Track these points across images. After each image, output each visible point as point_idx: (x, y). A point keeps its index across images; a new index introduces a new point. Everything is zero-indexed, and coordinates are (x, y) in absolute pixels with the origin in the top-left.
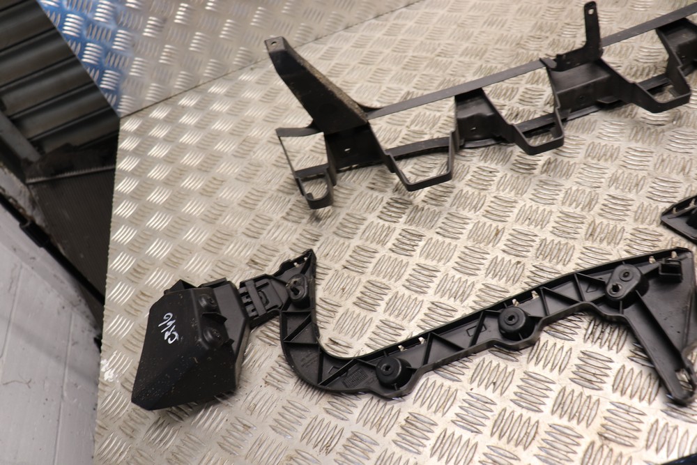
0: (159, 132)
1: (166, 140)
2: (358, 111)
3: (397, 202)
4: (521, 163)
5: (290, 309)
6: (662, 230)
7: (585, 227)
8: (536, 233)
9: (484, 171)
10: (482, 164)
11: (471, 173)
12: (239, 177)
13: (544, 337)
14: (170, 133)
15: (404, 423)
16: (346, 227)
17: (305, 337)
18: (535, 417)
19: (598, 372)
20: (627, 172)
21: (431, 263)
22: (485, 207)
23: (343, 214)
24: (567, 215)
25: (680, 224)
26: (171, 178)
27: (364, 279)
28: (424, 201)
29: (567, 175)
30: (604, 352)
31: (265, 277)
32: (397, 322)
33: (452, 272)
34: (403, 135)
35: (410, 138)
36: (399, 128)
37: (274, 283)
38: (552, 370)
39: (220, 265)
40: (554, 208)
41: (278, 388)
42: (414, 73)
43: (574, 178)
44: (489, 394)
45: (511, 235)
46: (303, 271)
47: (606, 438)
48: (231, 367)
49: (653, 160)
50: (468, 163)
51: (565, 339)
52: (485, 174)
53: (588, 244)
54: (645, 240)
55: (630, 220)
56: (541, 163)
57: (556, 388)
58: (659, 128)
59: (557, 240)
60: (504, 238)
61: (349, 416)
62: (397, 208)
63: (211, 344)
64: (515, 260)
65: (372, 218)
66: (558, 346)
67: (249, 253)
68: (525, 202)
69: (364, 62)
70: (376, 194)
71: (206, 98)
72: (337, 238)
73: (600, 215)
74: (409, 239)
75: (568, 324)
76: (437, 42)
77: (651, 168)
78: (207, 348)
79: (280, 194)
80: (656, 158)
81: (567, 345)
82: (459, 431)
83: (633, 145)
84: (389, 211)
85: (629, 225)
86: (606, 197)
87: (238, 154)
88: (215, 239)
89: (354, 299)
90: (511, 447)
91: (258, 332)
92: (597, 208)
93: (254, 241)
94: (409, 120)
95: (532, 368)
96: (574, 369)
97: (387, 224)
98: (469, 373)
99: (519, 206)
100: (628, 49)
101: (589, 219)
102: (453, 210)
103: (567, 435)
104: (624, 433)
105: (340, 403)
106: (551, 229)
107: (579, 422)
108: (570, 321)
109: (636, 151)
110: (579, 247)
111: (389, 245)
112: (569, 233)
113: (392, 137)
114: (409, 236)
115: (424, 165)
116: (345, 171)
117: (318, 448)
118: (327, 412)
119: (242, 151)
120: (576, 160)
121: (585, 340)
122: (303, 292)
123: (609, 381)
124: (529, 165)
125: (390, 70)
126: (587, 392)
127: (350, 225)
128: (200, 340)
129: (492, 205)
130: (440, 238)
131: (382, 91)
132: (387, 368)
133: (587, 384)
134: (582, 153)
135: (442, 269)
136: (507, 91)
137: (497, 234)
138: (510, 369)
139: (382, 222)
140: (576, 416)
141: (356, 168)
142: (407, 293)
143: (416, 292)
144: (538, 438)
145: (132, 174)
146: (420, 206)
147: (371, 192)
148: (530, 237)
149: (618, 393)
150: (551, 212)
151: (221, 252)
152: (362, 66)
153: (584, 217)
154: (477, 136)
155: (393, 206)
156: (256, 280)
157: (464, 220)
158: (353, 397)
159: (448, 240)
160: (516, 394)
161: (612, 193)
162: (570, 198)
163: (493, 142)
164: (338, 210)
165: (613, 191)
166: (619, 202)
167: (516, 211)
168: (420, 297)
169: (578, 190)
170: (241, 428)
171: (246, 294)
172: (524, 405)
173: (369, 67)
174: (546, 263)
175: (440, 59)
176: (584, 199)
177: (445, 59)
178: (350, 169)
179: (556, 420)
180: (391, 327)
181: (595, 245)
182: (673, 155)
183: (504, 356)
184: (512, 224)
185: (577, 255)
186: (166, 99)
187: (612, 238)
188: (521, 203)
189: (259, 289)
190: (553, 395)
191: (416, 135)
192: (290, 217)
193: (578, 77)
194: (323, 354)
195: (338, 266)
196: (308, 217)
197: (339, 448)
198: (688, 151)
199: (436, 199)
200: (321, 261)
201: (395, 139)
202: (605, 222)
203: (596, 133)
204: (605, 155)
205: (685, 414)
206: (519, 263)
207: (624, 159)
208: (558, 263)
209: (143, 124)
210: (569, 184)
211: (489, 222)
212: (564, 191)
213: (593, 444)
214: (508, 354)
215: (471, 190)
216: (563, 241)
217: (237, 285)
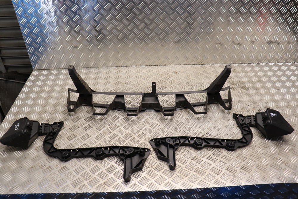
0: (42, 78)
1: (43, 81)
2: (89, 90)
3: (91, 117)
4: (127, 118)
5: (51, 134)
6: (149, 144)
7: (131, 138)
8: (119, 135)
9: (117, 117)
10: (117, 115)
11: (113, 116)
12: (56, 98)
13: (106, 159)
14: (45, 79)
15: (63, 167)
16: (75, 119)
17: (51, 141)
18: (92, 175)
19: (112, 170)
20: (151, 128)
21: (90, 134)
22: (111, 126)
23: (76, 116)
24: (129, 134)
25: (153, 144)
26: (39, 92)
27: (72, 133)
28: (98, 119)
29: (136, 124)
30: (117, 166)
31: (49, 124)
32: (74, 145)
33: (94, 138)
34: (103, 101)
35: (104, 103)
36: (103, 99)
37: (50, 126)
38: (102, 166)
39: (40, 118)
40: (127, 131)
41: (38, 151)
42: (116, 86)
43: (137, 126)
44: (85, 167)
45: (113, 134)
46: (59, 126)
47: (105, 184)
48: (28, 141)
49: (159, 127)
50: (114, 114)
51: (110, 161)
52: (116, 117)
53: (129, 142)
54: (143, 145)
55: (143, 140)
56: (131, 119)
57: (101, 170)
58: (166, 120)
59: (123, 138)
60: (111, 134)
61: (51, 162)
62: (90, 119)
63: (25, 133)
64: (110, 140)
65: (83, 119)
66: (107, 162)
67: (48, 118)
68: (122, 128)
69: (105, 78)
70: (87, 114)
71: (59, 73)
72: (72, 121)
73: (137, 136)
74: (88, 127)
75: (113, 158)
76: (127, 79)
77: (157, 129)
78: (23, 133)
79: (64, 106)
80: (160, 127)
81: (110, 162)
82: (74, 172)
83: (157, 122)
84: (88, 119)
85: (142, 140)
86: (141, 133)
87: (59, 92)
88: (42, 111)
89: (67, 137)
90: (83, 179)
91: (40, 137)
92: (137, 135)
93: (51, 115)
94: (107, 98)
95: (98, 165)
96: (108, 168)
97: (86, 122)
98: (84, 161)
99: (119, 128)
100: (172, 98)
101: (134, 136)
102: (103, 124)
103: (97, 181)
104: (110, 184)
105: (50, 159)
106: (123, 136)
107: (101, 179)
108: (114, 157)
109: (156, 124)
110: (127, 142)
111: (83, 127)
112: (127, 138)
113: (100, 101)
114: (89, 126)
115: (103, 110)
116: (83, 105)
117: (40, 167)
118: (47, 160)
119: (61, 91)
120: (140, 122)
121: (114, 163)
122: (55, 130)
123: (114, 173)
124: (128, 119)
125: (111, 83)
126: (107, 173)
127: (77, 119)
128: (22, 131)
129: (113, 125)
130: (96, 129)
131: (105, 88)
132: (65, 153)
133: (108, 172)
134: (143, 120)
135: (92, 137)
136: (136, 98)
137: (109, 133)
138: (93, 163)
139: (85, 121)
140: (102, 178)
141: (87, 106)
142: (81, 139)
143: (83, 140)
144: (90, 179)
145: (29, 87)
146: (96, 120)
147: (86, 113)
148: (117, 136)
149: (114, 176)
150: (126, 132)
151: (42, 115)
152: (104, 79)
153: (133, 135)
154: (119, 107)
155: (90, 118)
156: (46, 124)
157: (104, 127)
158: (54, 158)
159: (97, 130)
160: (91, 169)
161: (143, 132)
162: (133, 130)
163: (123, 110)
164: (76, 115)
165: (144, 132)
166: (143, 135)
167: (118, 129)
168: (83, 141)
169: (136, 129)
170: (24, 157)
171: (41, 127)
172: (92, 171)
173: (106, 80)
174: (117, 143)
175: (125, 84)
176: (135, 131)
177: (126, 85)
178: (85, 105)
179: (96, 177)
180: (72, 146)
181: (131, 143)
182: (164, 128)
183: (94, 160)
184: (115, 132)
185: (125, 143)
186: (49, 69)
187: (136, 142)
188: (120, 127)
189: (45, 126)
190: (99, 172)
191: (106, 102)
192: (63, 112)
193: (150, 100)
194: (53, 147)
195: (68, 128)
196: (67, 114)
197: (45, 168)
198: (168, 128)
199: (101, 120)
200: (64, 125)
201: (100, 102)
202: (137, 138)
203: (150, 116)
204: (148, 122)
205: (125, 184)
206: (110, 141)
207: (152, 125)
208: (119, 144)
209: (39, 74)
210: (135, 127)
211: (110, 129)
212: (132, 128)
213: (101, 184)
214: (95, 160)
215: (110, 120)
216: (124, 139)
217: (40, 124)
